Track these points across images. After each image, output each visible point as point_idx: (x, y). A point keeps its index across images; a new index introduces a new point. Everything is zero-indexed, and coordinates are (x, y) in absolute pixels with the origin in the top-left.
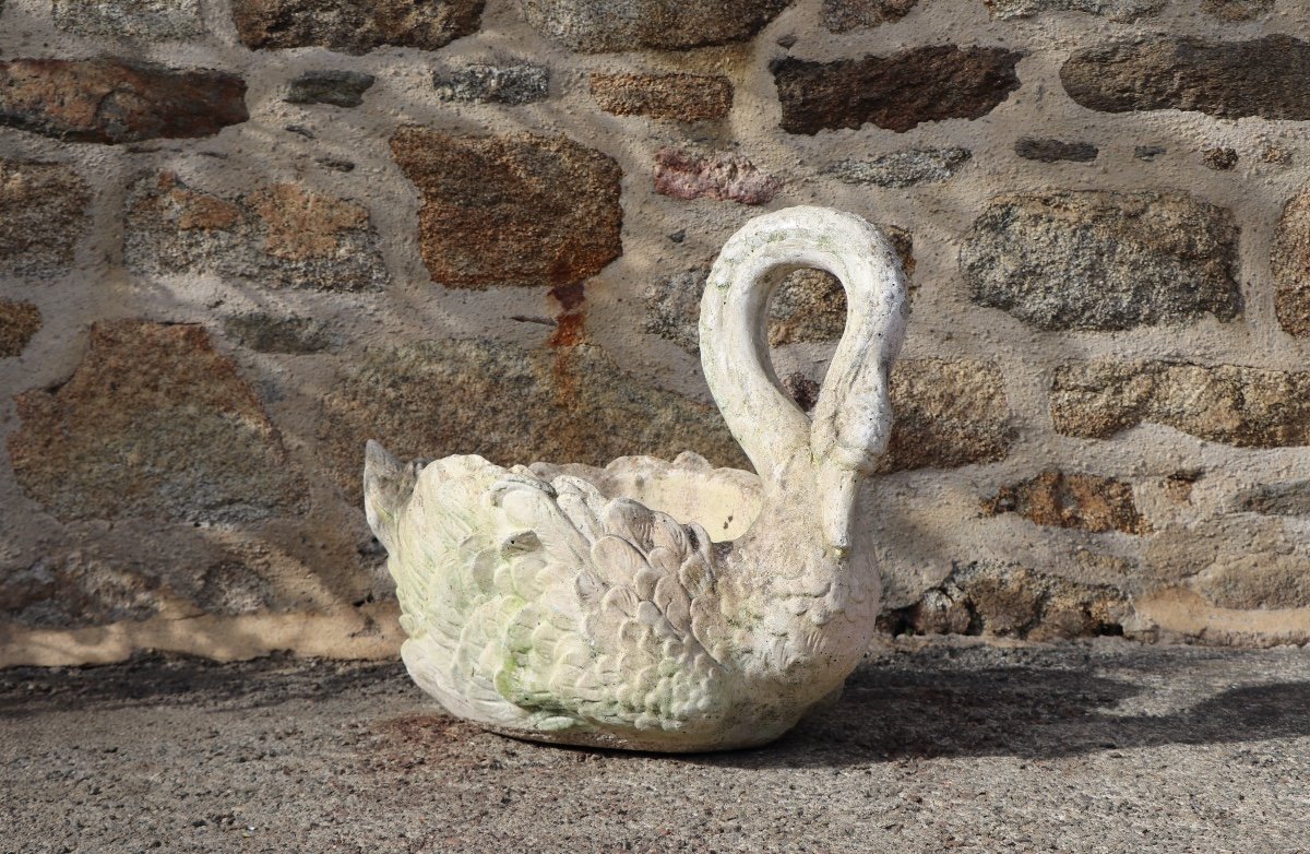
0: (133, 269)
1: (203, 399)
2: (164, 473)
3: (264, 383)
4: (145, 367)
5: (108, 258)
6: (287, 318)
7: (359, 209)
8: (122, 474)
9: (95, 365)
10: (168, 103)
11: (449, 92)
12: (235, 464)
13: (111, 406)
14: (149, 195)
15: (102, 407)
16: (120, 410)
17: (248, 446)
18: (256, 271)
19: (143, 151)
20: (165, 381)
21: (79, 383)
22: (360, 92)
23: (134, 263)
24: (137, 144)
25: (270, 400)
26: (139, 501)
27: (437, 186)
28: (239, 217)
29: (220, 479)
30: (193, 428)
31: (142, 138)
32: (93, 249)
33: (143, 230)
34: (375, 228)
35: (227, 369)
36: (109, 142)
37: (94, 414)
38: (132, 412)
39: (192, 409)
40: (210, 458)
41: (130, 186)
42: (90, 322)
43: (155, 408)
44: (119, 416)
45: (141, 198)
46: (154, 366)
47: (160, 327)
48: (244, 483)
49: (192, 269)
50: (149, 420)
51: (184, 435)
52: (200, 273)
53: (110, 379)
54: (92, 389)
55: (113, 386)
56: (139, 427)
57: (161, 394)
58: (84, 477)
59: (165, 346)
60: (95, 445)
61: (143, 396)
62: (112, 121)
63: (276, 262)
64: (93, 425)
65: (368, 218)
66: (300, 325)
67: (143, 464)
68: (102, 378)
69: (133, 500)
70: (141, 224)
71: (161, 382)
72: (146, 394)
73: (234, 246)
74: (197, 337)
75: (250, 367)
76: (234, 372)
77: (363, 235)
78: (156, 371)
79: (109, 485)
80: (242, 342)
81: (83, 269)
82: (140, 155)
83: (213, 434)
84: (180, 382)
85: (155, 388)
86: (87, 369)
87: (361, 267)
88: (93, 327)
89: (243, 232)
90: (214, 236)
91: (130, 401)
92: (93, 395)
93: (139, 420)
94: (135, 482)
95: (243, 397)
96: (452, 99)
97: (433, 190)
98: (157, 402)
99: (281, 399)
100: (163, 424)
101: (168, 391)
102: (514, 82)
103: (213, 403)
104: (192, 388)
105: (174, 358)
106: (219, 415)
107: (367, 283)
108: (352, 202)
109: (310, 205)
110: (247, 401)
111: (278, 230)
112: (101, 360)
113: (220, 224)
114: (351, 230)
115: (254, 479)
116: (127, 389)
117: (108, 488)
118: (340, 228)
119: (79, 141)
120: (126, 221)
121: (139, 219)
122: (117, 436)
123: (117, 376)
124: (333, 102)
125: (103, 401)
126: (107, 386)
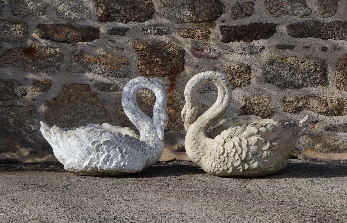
0: (73, 72)
1: (89, 102)
2: (80, 119)
3: (103, 98)
4: (76, 94)
5: (67, 69)
6: (108, 83)
7: (125, 59)
8: (70, 119)
9: (64, 94)
10: (82, 34)
11: (146, 32)
12: (96, 117)
13: (68, 103)
14: (77, 55)
15: (66, 103)
16: (70, 104)
17: (99, 113)
18: (101, 73)
19: (76, 45)
20: (80, 98)
21: (61, 98)
22: (125, 32)
23: (73, 71)
24: (75, 43)
25: (104, 102)
26: (74, 125)
27: (143, 54)
28: (98, 61)
29: (92, 120)
30: (86, 108)
31: (76, 42)
32: (64, 67)
33: (75, 63)
34: (129, 63)
35: (94, 95)
36: (68, 43)
37: (64, 105)
38: (73, 105)
39: (86, 104)
40: (90, 115)
41: (73, 53)
42: (63, 84)
43: (78, 104)
44: (70, 105)
45: (75, 56)
46: (78, 94)
47: (79, 85)
48: (98, 121)
49: (86, 72)
50: (77, 106)
51: (84, 110)
52: (88, 73)
53: (68, 97)
54: (64, 99)
55: (68, 99)
56: (74, 108)
57: (79, 101)
58: (61, 119)
59: (80, 90)
60: (64, 112)
61: (75, 101)
62: (69, 38)
63: (106, 71)
64: (64, 107)
65: (127, 61)
66: (111, 85)
67: (75, 116)
68: (66, 97)
69: (72, 125)
70: (75, 61)
71: (79, 98)
72: (76, 101)
73: (97, 67)
74: (87, 88)
75: (99, 95)
76: (96, 96)
77: (126, 65)
78: (78, 95)
79: (67, 121)
80: (98, 89)
81: (62, 72)
82: (75, 46)
83: (91, 110)
84: (84, 98)
85: (78, 99)
86: (63, 95)
87: (125, 72)
88: (64, 85)
89: (98, 64)
90: (92, 65)
91: (72, 102)
92: (64, 101)
93: (74, 106)
94: (73, 120)
95: (98, 101)
96: (146, 34)
97: (142, 55)
98: (78, 102)
99: (106, 102)
100: (80, 108)
101: (81, 100)
102: (161, 30)
103: (91, 103)
104: (86, 99)
105: (82, 92)
106: (92, 106)
107: (126, 76)
108: (123, 57)
109: (114, 58)
110: (99, 102)
111: (106, 63)
112: (66, 93)
113: (93, 62)
114: (123, 64)
115: (100, 120)
116: (71, 99)
117: (67, 122)
118: (121, 63)
119: (62, 43)
120: (71, 61)
121: (74, 60)
122: (69, 110)
123: (69, 96)
124: (119, 34)
125: (66, 102)
126: (67, 99)
